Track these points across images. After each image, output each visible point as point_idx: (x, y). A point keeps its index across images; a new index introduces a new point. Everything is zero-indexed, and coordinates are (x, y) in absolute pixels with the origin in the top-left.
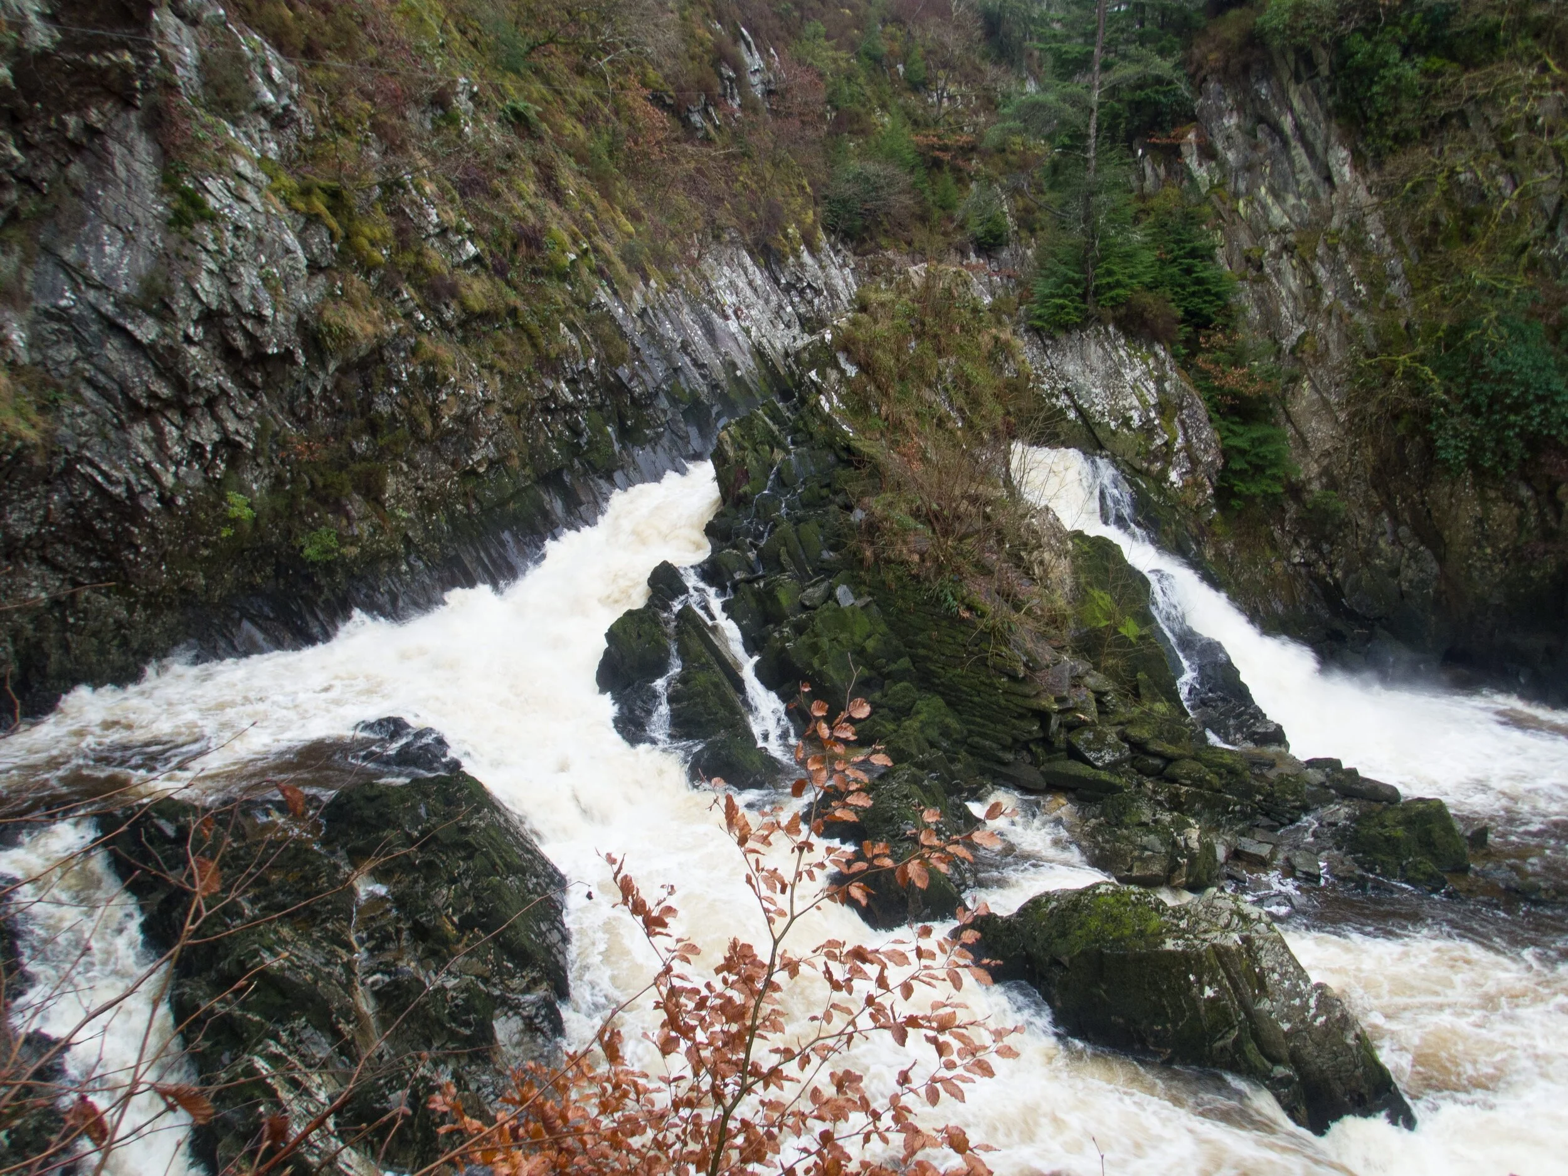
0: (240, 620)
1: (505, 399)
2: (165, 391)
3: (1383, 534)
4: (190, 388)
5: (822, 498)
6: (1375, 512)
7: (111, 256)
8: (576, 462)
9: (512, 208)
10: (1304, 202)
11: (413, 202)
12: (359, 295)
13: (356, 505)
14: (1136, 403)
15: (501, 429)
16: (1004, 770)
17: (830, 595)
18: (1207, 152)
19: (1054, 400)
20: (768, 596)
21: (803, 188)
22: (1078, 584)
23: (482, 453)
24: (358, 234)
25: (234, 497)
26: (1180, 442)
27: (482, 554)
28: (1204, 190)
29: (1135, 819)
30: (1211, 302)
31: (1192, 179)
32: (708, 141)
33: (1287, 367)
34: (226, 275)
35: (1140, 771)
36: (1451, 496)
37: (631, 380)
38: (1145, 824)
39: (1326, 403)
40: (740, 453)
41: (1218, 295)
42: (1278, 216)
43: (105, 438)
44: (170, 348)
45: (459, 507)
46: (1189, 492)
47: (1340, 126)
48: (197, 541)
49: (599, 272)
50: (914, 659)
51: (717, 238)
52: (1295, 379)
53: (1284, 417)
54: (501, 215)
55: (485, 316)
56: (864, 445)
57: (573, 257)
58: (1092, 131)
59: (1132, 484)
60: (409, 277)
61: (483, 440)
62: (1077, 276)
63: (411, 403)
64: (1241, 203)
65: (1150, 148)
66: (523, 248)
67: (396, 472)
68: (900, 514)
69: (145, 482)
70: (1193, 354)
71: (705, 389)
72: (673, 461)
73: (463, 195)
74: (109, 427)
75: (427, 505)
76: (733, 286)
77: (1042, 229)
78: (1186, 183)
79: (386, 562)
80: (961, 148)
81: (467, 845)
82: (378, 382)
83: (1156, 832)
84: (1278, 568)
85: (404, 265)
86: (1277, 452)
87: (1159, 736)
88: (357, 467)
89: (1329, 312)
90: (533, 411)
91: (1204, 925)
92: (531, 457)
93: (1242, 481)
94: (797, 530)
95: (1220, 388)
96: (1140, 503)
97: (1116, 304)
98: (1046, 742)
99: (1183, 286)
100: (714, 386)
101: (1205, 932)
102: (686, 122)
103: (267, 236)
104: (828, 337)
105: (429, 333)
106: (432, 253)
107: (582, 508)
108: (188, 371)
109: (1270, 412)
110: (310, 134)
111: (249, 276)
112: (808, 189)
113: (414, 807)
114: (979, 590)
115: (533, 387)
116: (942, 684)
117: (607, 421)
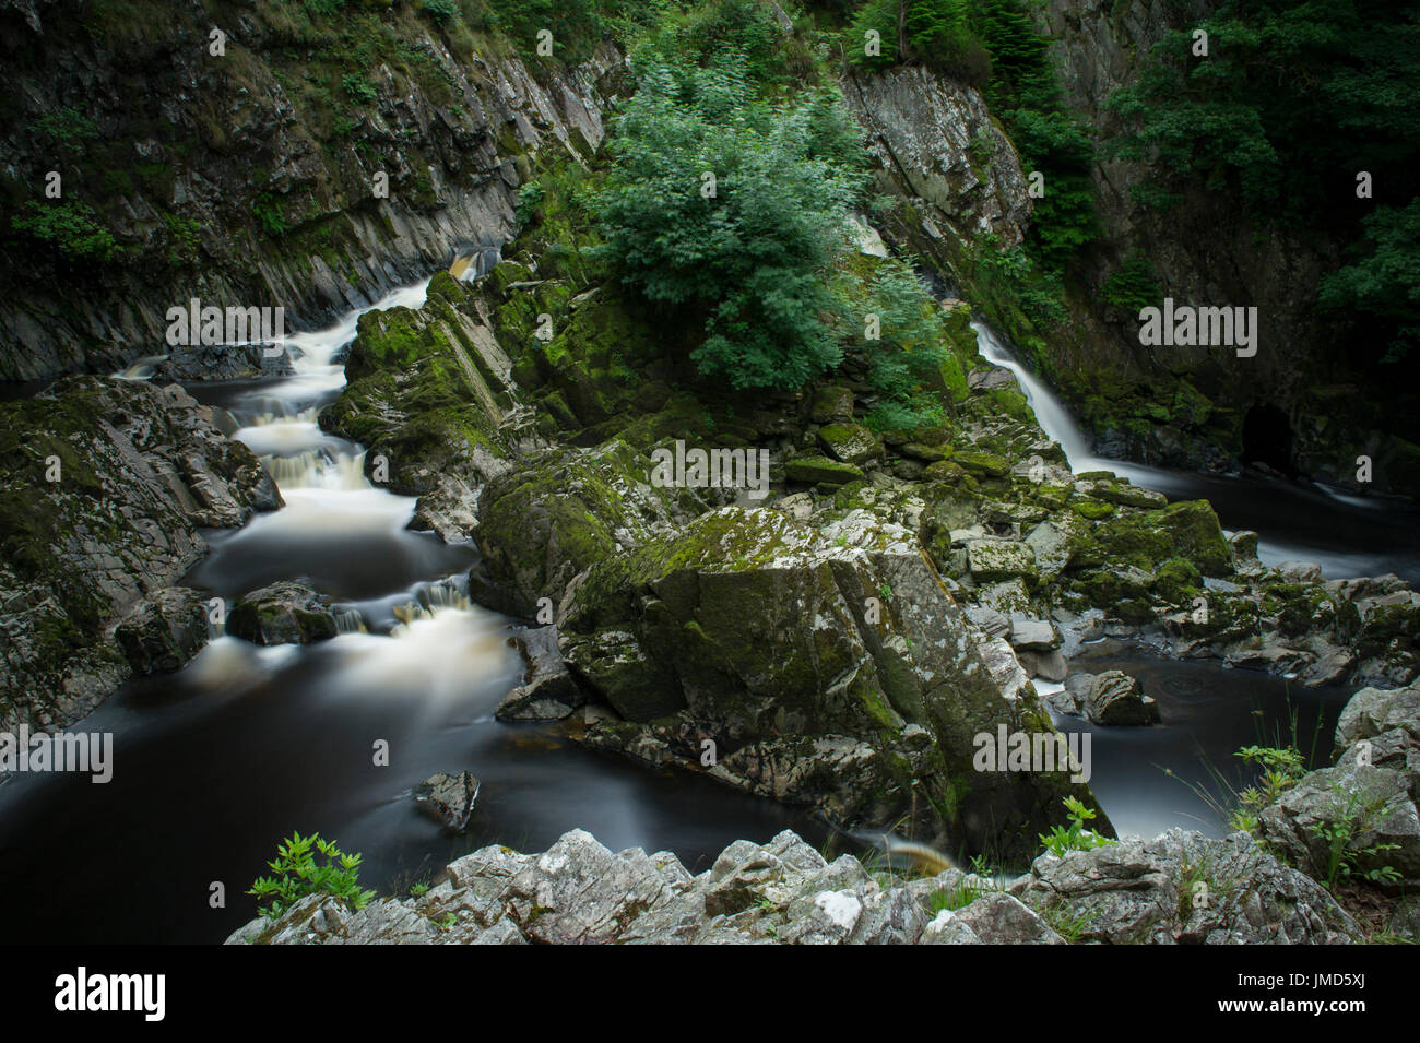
3: (1192, 291)
6: (1188, 272)
14: (947, 146)
15: (306, 153)
19: (870, 149)
23: (283, 171)
26: (990, 188)
27: (288, 276)
30: (1025, 50)
35: (896, 474)
37: (453, 120)
41: (1034, 44)
46: (999, 238)
53: (1099, 174)
55: (296, 43)
59: (943, 229)
61: (283, 159)
63: (200, 111)
67: (186, 180)
79: (181, 274)
84: (1091, 325)
92: (344, 186)
115: (346, 117)
117: (429, 161)
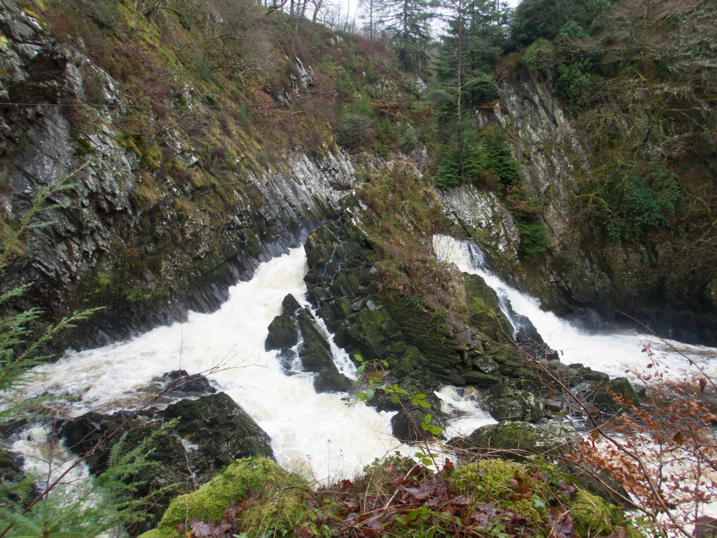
0: (98, 330)
1: (211, 225)
2: (73, 229)
3: (586, 268)
4: (85, 227)
5: (356, 263)
6: (584, 259)
7: (48, 170)
8: (243, 251)
9: (211, 140)
10: (545, 131)
11: (170, 140)
12: (149, 181)
13: (149, 275)
14: (484, 217)
15: (210, 238)
16: (447, 377)
17: (364, 305)
18: (505, 112)
19: (448, 216)
20: (337, 306)
21: (328, 126)
22: (468, 295)
23: (203, 248)
24: (148, 154)
25: (100, 274)
26: (502, 233)
27: (204, 294)
28: (504, 127)
29: (506, 394)
30: (511, 174)
31: (499, 123)
32: (287, 107)
33: (543, 199)
34: (99, 177)
35: (502, 374)
36: (613, 251)
37: (265, 214)
38: (511, 396)
39: (560, 214)
40: (318, 245)
41: (514, 171)
42: (535, 137)
43: (46, 251)
44: (76, 210)
45: (192, 274)
46: (507, 254)
47: (558, 100)
48: (83, 295)
49: (249, 167)
50: (403, 331)
51: (293, 149)
52: (546, 204)
53: (543, 220)
54: (206, 144)
55: (202, 189)
56: (372, 239)
57: (238, 161)
58: (459, 104)
59: (484, 251)
60: (169, 173)
61: (204, 243)
62: (456, 164)
63: (172, 228)
64: (520, 132)
65: (482, 110)
66: (216, 158)
67: (166, 259)
68: (393, 268)
69: (64, 270)
70: (505, 196)
71: (295, 216)
72: (284, 248)
73: (190, 135)
74: (47, 246)
75: (179, 274)
76: (302, 170)
77: (428, 141)
78: (496, 124)
79: (161, 300)
80: (392, 107)
81: (232, 424)
82: (157, 220)
83: (516, 399)
84: (545, 284)
85: (167, 167)
86: (541, 235)
87: (509, 358)
88: (149, 258)
89: (559, 177)
90: (223, 229)
91: (550, 435)
92: (223, 250)
93: (528, 248)
94: (347, 278)
95: (518, 209)
96: (488, 259)
97: (473, 175)
98: (463, 364)
99: (499, 167)
100: (299, 215)
101: (552, 438)
102: (276, 100)
103: (115, 158)
104: (354, 193)
105: (179, 197)
106: (179, 162)
107: (246, 272)
108: (84, 220)
109: (537, 218)
110: (125, 111)
111: (109, 177)
112: (330, 127)
113: (206, 409)
114: (429, 300)
115: (223, 219)
116: (417, 341)
117: (255, 232)
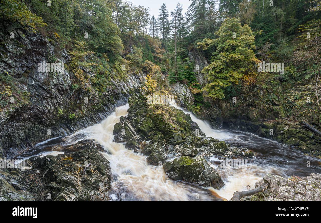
0: (60, 128)
1: (99, 94)
2: (49, 95)
3: (215, 107)
5: (143, 106)
7: (40, 77)
8: (109, 103)
13: (77, 110)
14: (183, 92)
15: (98, 99)
17: (145, 119)
20: (137, 120)
23: (95, 102)
27: (96, 116)
34: (58, 79)
36: (222, 102)
37: (116, 91)
40: (132, 101)
43: (39, 102)
44: (49, 89)
45: (92, 110)
46: (191, 103)
47: (205, 58)
48: (54, 117)
49: (111, 77)
50: (157, 127)
51: (127, 72)
55: (96, 83)
57: (108, 75)
58: (176, 58)
59: (184, 102)
63: (85, 96)
66: (101, 74)
67: (83, 105)
69: (45, 109)
71: (127, 92)
72: (122, 102)
75: (88, 110)
79: (82, 118)
82: (80, 93)
88: (77, 105)
89: (206, 80)
90: (103, 96)
92: (103, 102)
101: (197, 161)
104: (143, 85)
108: (52, 93)
111: (61, 79)
116: (161, 130)
117: (113, 97)
